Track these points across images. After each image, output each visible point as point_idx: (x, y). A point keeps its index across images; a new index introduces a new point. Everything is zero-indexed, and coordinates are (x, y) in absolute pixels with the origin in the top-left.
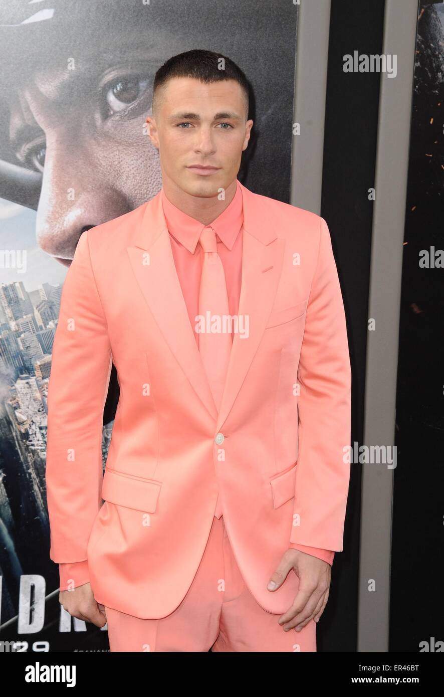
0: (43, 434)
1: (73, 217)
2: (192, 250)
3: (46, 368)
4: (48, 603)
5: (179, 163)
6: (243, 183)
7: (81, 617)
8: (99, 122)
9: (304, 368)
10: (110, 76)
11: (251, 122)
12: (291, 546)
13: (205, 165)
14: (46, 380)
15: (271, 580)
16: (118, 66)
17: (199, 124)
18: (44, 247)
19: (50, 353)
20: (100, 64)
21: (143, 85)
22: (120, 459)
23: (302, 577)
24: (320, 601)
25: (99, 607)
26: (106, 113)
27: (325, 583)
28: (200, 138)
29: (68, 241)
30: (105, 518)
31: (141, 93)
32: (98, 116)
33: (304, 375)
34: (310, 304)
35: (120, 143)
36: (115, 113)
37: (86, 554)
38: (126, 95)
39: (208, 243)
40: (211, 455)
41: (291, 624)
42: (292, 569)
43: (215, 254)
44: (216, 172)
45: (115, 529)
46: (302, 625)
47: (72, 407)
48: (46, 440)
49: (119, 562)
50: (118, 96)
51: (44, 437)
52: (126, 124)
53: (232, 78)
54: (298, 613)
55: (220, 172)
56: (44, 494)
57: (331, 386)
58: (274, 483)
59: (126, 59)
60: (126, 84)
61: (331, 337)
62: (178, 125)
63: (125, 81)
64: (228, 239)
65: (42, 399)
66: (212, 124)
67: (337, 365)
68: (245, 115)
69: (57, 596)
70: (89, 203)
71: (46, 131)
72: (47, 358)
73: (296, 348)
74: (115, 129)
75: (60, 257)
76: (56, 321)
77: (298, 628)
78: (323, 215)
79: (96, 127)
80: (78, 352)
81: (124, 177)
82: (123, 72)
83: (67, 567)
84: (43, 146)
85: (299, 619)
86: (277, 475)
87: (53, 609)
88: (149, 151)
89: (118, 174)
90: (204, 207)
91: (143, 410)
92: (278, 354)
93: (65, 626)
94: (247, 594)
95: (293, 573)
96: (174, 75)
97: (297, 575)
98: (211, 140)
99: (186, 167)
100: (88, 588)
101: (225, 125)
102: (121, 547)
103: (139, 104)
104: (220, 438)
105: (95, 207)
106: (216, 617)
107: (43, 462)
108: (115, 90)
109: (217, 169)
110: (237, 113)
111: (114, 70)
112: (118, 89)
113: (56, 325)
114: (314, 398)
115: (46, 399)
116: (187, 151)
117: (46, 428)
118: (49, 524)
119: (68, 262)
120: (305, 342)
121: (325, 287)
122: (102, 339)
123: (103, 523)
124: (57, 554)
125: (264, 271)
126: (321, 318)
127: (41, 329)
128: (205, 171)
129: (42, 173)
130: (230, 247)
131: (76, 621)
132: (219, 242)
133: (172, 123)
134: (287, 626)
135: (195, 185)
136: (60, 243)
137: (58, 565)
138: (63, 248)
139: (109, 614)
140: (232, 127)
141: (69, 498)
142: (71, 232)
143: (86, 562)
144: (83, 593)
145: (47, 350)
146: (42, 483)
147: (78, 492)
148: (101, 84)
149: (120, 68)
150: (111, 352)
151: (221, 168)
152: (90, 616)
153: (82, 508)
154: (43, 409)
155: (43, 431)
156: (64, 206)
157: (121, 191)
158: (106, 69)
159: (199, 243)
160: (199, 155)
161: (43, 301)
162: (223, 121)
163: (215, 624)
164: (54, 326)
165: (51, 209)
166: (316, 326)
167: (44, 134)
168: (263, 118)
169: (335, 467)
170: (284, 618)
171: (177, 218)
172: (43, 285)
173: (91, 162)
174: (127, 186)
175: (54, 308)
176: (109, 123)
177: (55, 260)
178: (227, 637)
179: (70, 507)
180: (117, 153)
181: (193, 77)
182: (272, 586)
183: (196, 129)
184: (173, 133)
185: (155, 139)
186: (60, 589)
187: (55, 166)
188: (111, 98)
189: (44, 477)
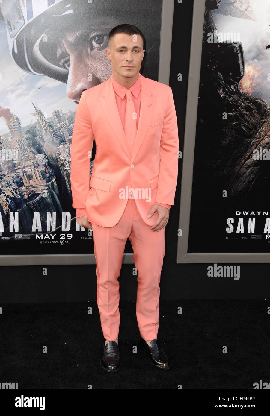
0: (69, 164)
1: (79, 86)
2: (123, 98)
3: (70, 141)
4: (72, 222)
5: (120, 65)
6: (141, 74)
7: (83, 226)
8: (89, 51)
9: (162, 141)
10: (93, 34)
11: (144, 50)
12: (156, 203)
13: (129, 66)
14: (70, 145)
15: (149, 215)
16: (96, 31)
17: (127, 51)
18: (69, 97)
19: (71, 136)
20: (90, 30)
21: (105, 38)
22: (96, 173)
23: (159, 213)
24: (165, 222)
25: (90, 223)
26: (92, 48)
27: (167, 216)
28: (128, 55)
29: (78, 95)
30: (92, 193)
31: (104, 41)
32: (89, 49)
33: (162, 144)
34: (165, 118)
35: (97, 59)
36: (95, 48)
37: (85, 206)
38: (99, 42)
39: (129, 96)
40: (129, 172)
41: (155, 229)
42: (156, 211)
43: (131, 100)
44: (133, 68)
45: (95, 197)
46: (159, 229)
47: (79, 154)
48: (70, 166)
49: (97, 209)
50: (96, 42)
51: (70, 165)
52: (99, 52)
53: (139, 34)
54: (158, 225)
55: (134, 68)
56: (70, 185)
57: (172, 148)
58: (151, 182)
59: (99, 28)
60: (99, 37)
61: (172, 130)
62: (119, 51)
63: (98, 36)
64: (136, 95)
65: (69, 152)
66: (132, 50)
67: (174, 140)
68: (142, 48)
69: (75, 219)
70: (85, 81)
71: (70, 54)
72: (71, 137)
73: (160, 134)
74: (95, 54)
75: (75, 101)
76: (73, 124)
77: (157, 231)
78: (170, 86)
79: (88, 53)
80: (82, 135)
81: (98, 72)
82: (98, 33)
83: (78, 210)
84: (69, 60)
85: (158, 227)
86: (152, 179)
87: (73, 224)
88: (107, 62)
89: (96, 71)
90: (127, 82)
91: (104, 156)
92: (153, 136)
93: (78, 229)
94: (141, 220)
95: (156, 213)
96: (117, 33)
97: (158, 213)
98: (132, 56)
99: (122, 66)
100: (86, 217)
101: (136, 51)
102: (97, 203)
103: (104, 45)
104: (132, 166)
105: (88, 83)
106: (130, 227)
107: (69, 174)
108: (95, 40)
109: (134, 67)
110: (141, 47)
111: (95, 32)
112: (96, 39)
113: (74, 125)
114: (166, 152)
115: (70, 152)
116: (123, 61)
117: (70, 162)
118: (72, 195)
119: (78, 103)
120: (163, 132)
121: (170, 112)
122: (90, 130)
123: (91, 195)
124: (75, 205)
125: (148, 106)
126: (168, 124)
127: (68, 127)
128: (129, 68)
129: (69, 70)
130: (136, 97)
131: (82, 228)
132: (133, 95)
133: (117, 50)
134: (154, 230)
135: (126, 73)
136: (75, 96)
137: (75, 209)
138: (76, 98)
139: (93, 225)
140: (139, 52)
141: (78, 187)
142: (79, 92)
143: (85, 208)
144: (84, 218)
145: (70, 134)
146: (69, 181)
147: (82, 184)
148: (90, 37)
149: (97, 31)
150: (93, 135)
151: (135, 67)
152: (86, 226)
153: (84, 190)
154: (69, 155)
155: (69, 163)
156: (77, 82)
157: (97, 77)
158: (92, 32)
159: (125, 96)
160: (128, 62)
161: (69, 117)
162: (135, 49)
163: (130, 229)
164: (73, 126)
165: (72, 83)
166: (167, 126)
167: (69, 56)
168: (149, 51)
169: (172, 176)
170: (153, 227)
171: (117, 86)
172: (69, 111)
173: (86, 66)
174: (99, 75)
175: (73, 119)
176: (93, 52)
177: (73, 102)
178: (134, 234)
179: (79, 190)
180: (96, 63)
181: (125, 33)
182: (149, 217)
183: (126, 52)
184: (117, 54)
185: (110, 57)
186: (76, 217)
187: (73, 67)
188: (94, 42)
189: (70, 179)
